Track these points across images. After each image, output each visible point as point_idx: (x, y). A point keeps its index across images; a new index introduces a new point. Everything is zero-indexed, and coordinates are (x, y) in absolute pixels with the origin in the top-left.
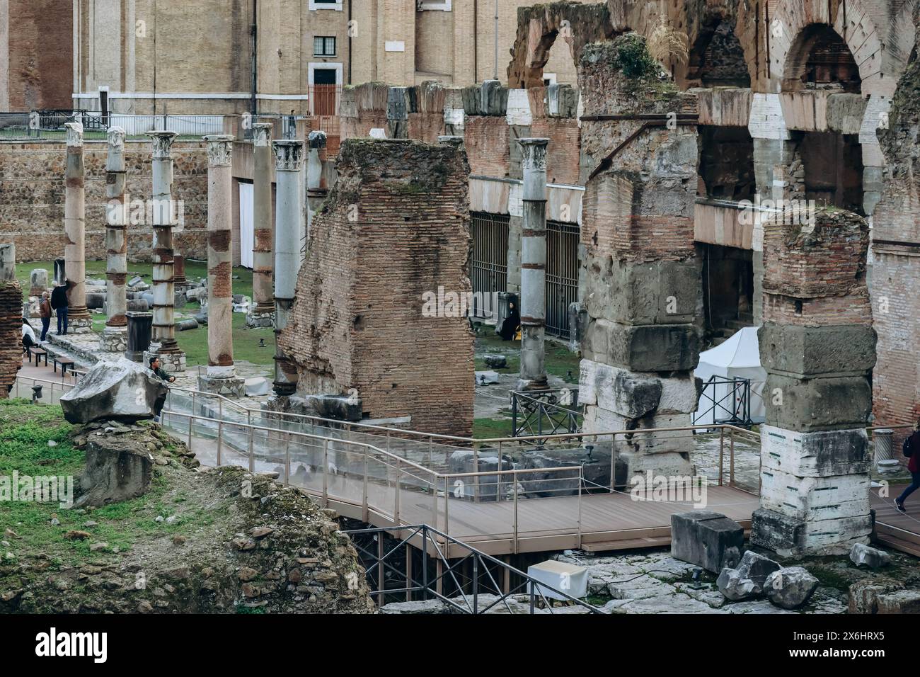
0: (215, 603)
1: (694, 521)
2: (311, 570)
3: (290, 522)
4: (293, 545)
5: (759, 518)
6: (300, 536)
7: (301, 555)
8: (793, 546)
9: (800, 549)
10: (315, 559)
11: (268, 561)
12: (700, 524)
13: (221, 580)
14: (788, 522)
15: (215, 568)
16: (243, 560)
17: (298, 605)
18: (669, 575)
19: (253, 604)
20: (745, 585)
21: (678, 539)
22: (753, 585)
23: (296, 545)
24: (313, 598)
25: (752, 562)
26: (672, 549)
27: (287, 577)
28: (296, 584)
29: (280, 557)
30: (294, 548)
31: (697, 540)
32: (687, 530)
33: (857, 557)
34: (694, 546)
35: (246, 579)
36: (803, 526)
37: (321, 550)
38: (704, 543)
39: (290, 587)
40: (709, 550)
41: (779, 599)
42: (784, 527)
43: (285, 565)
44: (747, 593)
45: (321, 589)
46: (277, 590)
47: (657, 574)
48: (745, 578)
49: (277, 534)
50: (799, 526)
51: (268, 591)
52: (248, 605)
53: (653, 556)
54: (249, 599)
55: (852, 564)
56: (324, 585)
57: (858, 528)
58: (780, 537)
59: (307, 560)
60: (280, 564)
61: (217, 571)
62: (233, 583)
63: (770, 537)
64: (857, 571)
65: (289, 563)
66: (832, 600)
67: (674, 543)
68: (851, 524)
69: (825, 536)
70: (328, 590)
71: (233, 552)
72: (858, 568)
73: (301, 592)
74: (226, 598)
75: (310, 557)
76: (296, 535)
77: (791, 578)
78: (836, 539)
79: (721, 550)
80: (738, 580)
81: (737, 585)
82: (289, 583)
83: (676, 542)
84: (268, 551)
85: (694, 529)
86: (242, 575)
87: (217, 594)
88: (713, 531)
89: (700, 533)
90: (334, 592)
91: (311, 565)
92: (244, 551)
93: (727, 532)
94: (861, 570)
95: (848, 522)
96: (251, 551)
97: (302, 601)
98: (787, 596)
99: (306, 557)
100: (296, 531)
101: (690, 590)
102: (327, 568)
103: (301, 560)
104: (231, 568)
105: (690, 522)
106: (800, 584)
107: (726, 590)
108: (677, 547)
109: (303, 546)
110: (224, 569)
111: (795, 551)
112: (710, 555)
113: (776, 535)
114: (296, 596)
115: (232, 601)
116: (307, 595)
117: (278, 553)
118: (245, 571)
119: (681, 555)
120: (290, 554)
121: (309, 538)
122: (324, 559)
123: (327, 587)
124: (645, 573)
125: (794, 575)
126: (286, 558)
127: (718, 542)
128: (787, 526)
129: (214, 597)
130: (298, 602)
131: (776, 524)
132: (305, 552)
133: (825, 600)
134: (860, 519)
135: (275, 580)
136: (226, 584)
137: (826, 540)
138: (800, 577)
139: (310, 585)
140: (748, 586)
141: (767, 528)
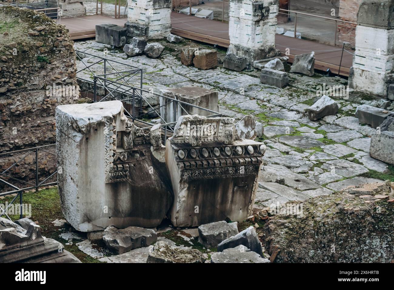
0: (28, 56)
1: (106, 27)
2: (61, 42)
3: (50, 25)
4: (54, 33)
5: (128, 26)
6: (55, 29)
7: (58, 36)
8: (144, 36)
9: (147, 37)
10: (62, 38)
11: (46, 39)
12: (109, 28)
13: (29, 47)
14: (142, 27)
15: (26, 43)
16: (35, 40)
17: (57, 55)
18: (99, 48)
19: (43, 55)
20: (136, 50)
21: (99, 35)
22: (139, 50)
23: (55, 33)
24: (62, 52)
25: (138, 41)
26: (96, 38)
27: (53, 45)
28: (56, 47)
29: (50, 37)
30: (54, 34)
31: (108, 35)
32: (103, 31)
33: (170, 39)
34: (107, 37)
35: (39, 46)
36: (148, 28)
37: (63, 34)
38: (111, 35)
39: (54, 49)
40: (114, 38)
41: (151, 55)
42: (140, 28)
43: (52, 40)
44: (136, 53)
45: (64, 49)
46: (50, 50)
47: (94, 48)
48: (136, 48)
49: (47, 29)
50: (147, 28)
51: (47, 50)
52: (41, 56)
53: (88, 42)
54: (42, 53)
55: (168, 42)
56: (65, 48)
57: (167, 28)
58: (138, 32)
59: (60, 38)
60: (50, 40)
61: (27, 44)
62: (34, 48)
63: (133, 33)
64: (171, 44)
65: (54, 39)
66: (168, 55)
67: (97, 36)
68: (164, 27)
69: (156, 31)
70: (66, 49)
71: (30, 36)
72: (171, 43)
73: (58, 50)
74: (32, 54)
75: (61, 37)
76: (53, 29)
77: (155, 46)
78: (159, 32)
79: (119, 38)
80: (133, 48)
81: (133, 50)
82: (54, 47)
83: (98, 36)
84: (45, 35)
85: (106, 30)
86: (38, 45)
87: (29, 52)
88: (116, 31)
89: (109, 31)
90: (68, 50)
91: (61, 40)
92: (35, 36)
93: (122, 31)
94: (173, 44)
95: (163, 26)
96: (38, 36)
97: (58, 53)
98: (154, 53)
99: (59, 37)
100: (53, 28)
101: (111, 53)
102: (66, 41)
103: (58, 38)
104: (32, 42)
105: (104, 28)
106: (159, 49)
107: (129, 52)
108: (98, 38)
109: (57, 33)
110: (29, 43)
111: (145, 38)
112: (114, 40)
113: (136, 32)
114: (56, 52)
115: (35, 55)
116: (60, 51)
117: (49, 36)
118: (38, 43)
119: (100, 41)
120: (53, 36)
121: (59, 30)
122: (65, 37)
123: (66, 48)
124: (89, 48)
125: (156, 46)
126: (52, 38)
127: (118, 35)
128: (141, 28)
129: (28, 54)
130: (57, 54)
131: (136, 28)
132: (59, 35)
133: (165, 55)
134: (167, 25)
135: (50, 46)
136: (31, 48)
137: (156, 33)
138: (158, 46)
139: (61, 47)
140: (137, 50)
141: (132, 29)
